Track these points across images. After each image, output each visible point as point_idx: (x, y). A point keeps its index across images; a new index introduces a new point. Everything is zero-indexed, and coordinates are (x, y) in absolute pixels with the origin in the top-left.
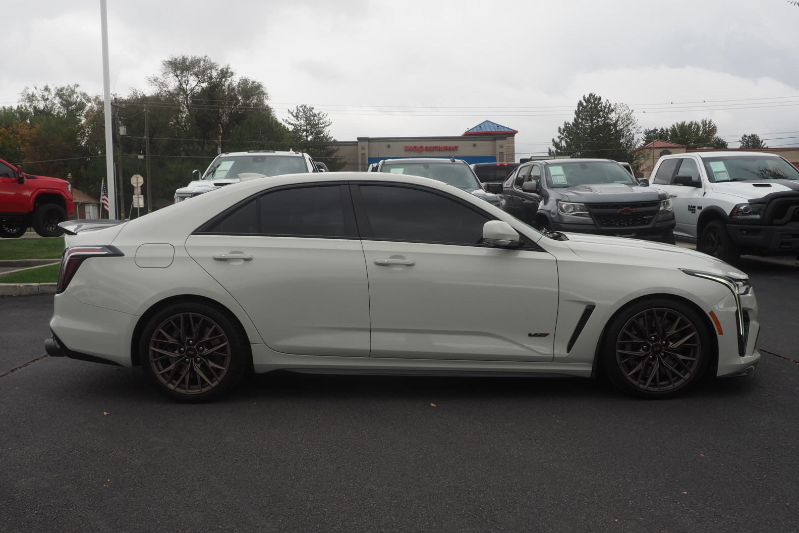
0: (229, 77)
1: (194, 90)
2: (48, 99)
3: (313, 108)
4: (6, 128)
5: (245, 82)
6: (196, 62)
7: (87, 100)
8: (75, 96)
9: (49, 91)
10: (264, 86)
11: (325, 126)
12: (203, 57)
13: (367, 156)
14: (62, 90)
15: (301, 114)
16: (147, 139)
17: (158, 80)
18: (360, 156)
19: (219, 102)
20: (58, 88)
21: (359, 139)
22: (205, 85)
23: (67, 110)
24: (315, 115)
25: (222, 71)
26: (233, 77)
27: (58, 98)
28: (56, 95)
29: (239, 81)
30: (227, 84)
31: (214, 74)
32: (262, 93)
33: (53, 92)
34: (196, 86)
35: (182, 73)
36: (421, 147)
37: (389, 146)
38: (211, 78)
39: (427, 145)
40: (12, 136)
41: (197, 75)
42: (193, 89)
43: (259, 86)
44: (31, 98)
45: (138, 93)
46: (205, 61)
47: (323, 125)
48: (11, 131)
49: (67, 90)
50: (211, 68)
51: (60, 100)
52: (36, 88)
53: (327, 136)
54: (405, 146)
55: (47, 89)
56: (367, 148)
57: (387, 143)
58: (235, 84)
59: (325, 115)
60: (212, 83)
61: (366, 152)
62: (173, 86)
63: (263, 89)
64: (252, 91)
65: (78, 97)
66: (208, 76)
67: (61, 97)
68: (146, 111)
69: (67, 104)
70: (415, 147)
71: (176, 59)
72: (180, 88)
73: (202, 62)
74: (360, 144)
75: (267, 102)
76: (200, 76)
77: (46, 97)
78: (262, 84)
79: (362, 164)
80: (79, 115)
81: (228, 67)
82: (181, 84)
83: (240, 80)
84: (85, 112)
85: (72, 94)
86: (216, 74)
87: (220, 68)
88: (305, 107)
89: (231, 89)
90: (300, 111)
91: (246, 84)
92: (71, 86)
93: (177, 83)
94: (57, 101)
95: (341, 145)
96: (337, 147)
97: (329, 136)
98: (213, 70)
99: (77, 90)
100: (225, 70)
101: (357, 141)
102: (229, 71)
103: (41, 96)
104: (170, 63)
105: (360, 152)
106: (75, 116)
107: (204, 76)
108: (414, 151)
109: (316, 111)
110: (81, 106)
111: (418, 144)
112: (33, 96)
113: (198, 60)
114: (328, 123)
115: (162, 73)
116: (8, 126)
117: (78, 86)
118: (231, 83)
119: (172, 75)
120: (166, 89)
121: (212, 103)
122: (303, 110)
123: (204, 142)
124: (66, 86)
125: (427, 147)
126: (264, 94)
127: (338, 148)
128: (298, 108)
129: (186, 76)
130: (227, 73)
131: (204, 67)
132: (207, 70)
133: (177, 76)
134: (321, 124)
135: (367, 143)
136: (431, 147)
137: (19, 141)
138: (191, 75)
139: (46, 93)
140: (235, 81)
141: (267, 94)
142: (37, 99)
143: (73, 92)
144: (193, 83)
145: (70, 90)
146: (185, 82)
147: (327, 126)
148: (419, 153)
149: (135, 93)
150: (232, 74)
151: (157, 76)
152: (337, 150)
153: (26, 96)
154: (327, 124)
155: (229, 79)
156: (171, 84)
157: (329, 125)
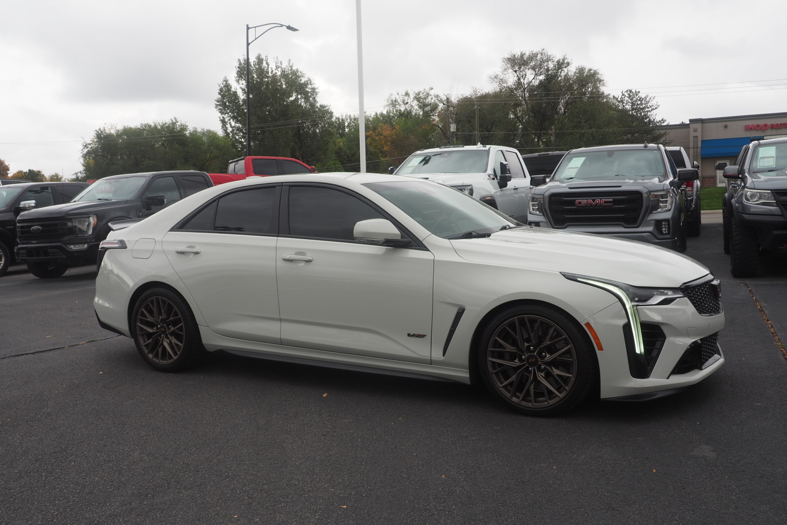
0: (566, 67)
1: (531, 84)
2: (407, 103)
3: (639, 92)
4: (373, 131)
5: (581, 70)
6: (532, 57)
7: (440, 101)
8: (430, 98)
9: (409, 96)
10: (600, 73)
11: (652, 110)
12: (540, 50)
13: (700, 139)
14: (419, 94)
15: (626, 98)
16: (478, 134)
17: (499, 77)
18: (691, 139)
19: (554, 94)
20: (416, 93)
21: (690, 121)
22: (542, 77)
23: (423, 111)
24: (641, 99)
25: (558, 62)
26: (569, 67)
27: (415, 101)
28: (414, 98)
29: (575, 71)
30: (563, 74)
31: (551, 65)
32: (598, 80)
33: (412, 96)
34: (533, 79)
35: (520, 68)
36: (766, 125)
37: (726, 127)
38: (548, 70)
39: (772, 123)
40: (377, 138)
41: (534, 68)
42: (530, 82)
43: (595, 73)
44: (394, 103)
45: (478, 91)
46: (542, 54)
47: (650, 109)
48: (377, 134)
49: (423, 93)
50: (548, 60)
51: (417, 103)
52: (398, 94)
53: (654, 120)
54: (746, 125)
55: (407, 94)
56: (700, 130)
57: (724, 124)
58: (571, 73)
59: (652, 98)
60: (548, 75)
61: (699, 134)
62: (512, 81)
63: (599, 76)
64: (588, 78)
65: (432, 99)
66: (545, 68)
67: (418, 101)
68: (477, 107)
69: (423, 106)
70: (758, 126)
71: (514, 55)
72: (519, 83)
73: (539, 55)
74: (692, 126)
75: (603, 89)
76: (537, 70)
77: (406, 101)
78: (598, 71)
79: (694, 148)
80: (433, 115)
81: (564, 57)
82: (519, 79)
83: (577, 69)
84: (437, 112)
85: (428, 96)
86: (552, 66)
87: (556, 60)
88: (631, 91)
89: (567, 78)
90: (625, 96)
91: (582, 72)
92: (426, 90)
93: (516, 78)
94: (415, 104)
95: (671, 129)
96: (664, 131)
97: (656, 120)
98: (550, 63)
99: (432, 93)
100: (561, 60)
101: (689, 122)
102: (566, 62)
103: (402, 101)
104: (509, 59)
105: (692, 134)
106: (430, 116)
107: (541, 68)
108: (757, 130)
109: (642, 95)
110: (434, 107)
111: (761, 122)
112: (396, 101)
113: (535, 54)
114: (656, 106)
115: (501, 70)
116: (375, 130)
117: (432, 89)
118: (567, 73)
119: (510, 71)
120: (505, 85)
121: (548, 95)
122: (628, 94)
123: (540, 134)
124: (422, 90)
125: (772, 125)
126: (600, 81)
127: (666, 133)
128: (624, 93)
129: (523, 70)
130: (563, 63)
131: (541, 60)
132: (544, 63)
133: (516, 71)
134: (648, 108)
135: (701, 124)
136: (777, 124)
137: (383, 142)
138: (529, 69)
139: (406, 98)
140: (571, 70)
141: (603, 81)
142: (399, 104)
143: (428, 94)
144: (531, 77)
145: (425, 93)
146: (522, 76)
147: (654, 109)
148: (762, 131)
149: (475, 91)
150: (568, 64)
151: (497, 73)
152: (665, 134)
153: (390, 102)
154: (654, 108)
155: (565, 70)
156: (509, 80)
157: (656, 108)
